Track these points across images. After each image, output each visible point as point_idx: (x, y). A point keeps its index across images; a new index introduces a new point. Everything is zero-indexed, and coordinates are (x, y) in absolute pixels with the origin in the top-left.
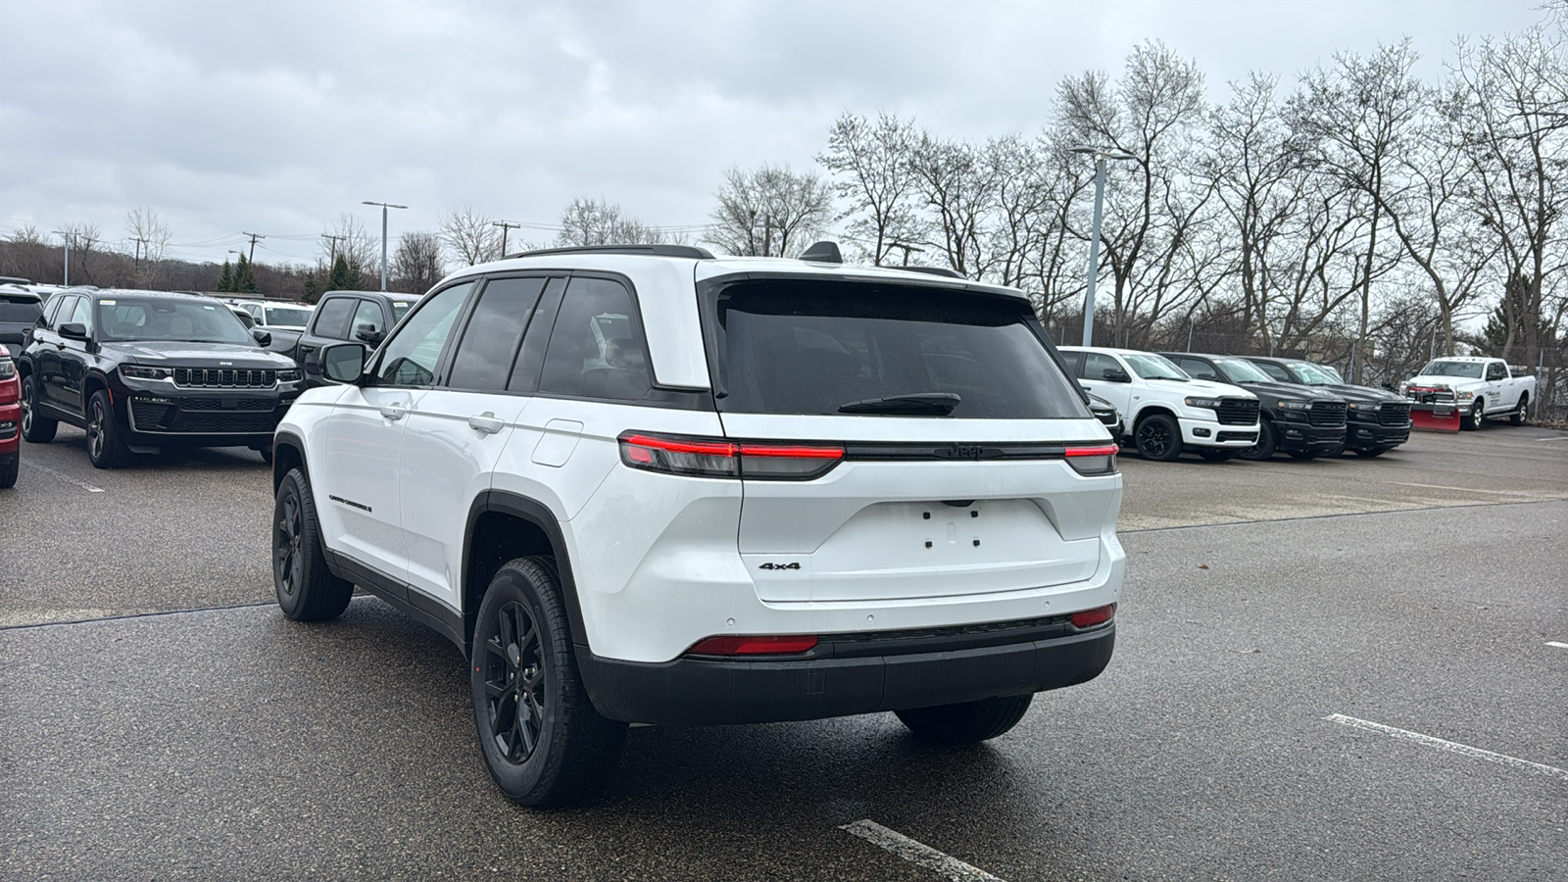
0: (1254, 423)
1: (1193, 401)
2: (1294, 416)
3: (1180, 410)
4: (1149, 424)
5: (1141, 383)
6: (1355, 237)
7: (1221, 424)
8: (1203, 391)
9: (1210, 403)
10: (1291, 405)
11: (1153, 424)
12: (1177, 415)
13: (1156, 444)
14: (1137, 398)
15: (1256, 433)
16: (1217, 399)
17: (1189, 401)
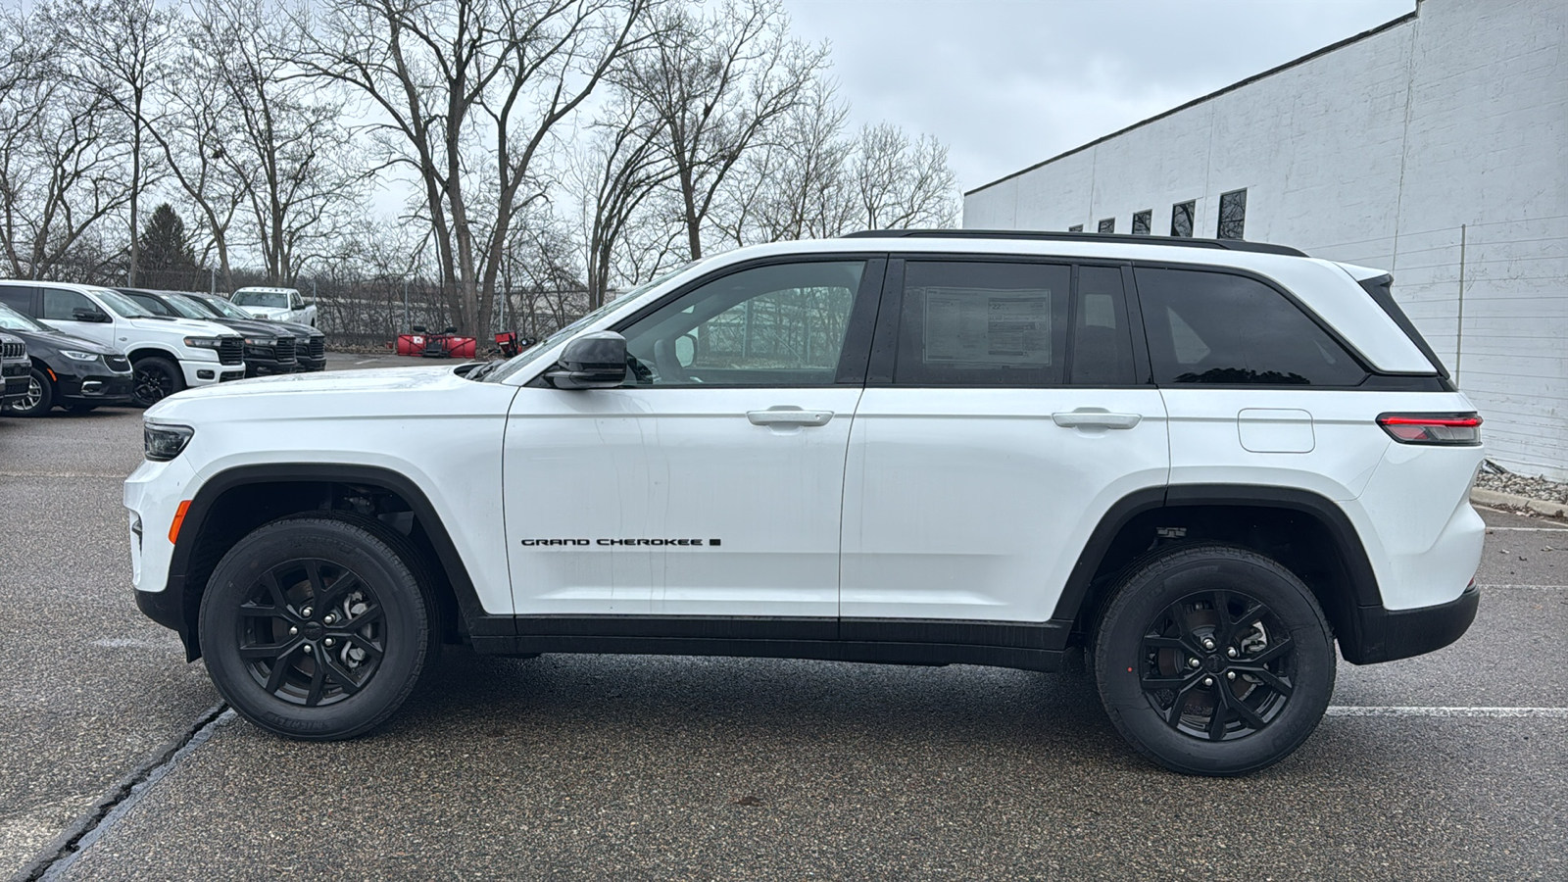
0: (240, 364)
1: (192, 341)
2: (263, 353)
3: (181, 351)
4: (142, 369)
5: (126, 323)
6: (97, 161)
7: (223, 364)
8: (201, 330)
9: (208, 343)
10: (256, 342)
11: (146, 368)
12: (178, 357)
13: (152, 389)
14: (124, 339)
15: (242, 372)
16: (216, 338)
17: (189, 342)
